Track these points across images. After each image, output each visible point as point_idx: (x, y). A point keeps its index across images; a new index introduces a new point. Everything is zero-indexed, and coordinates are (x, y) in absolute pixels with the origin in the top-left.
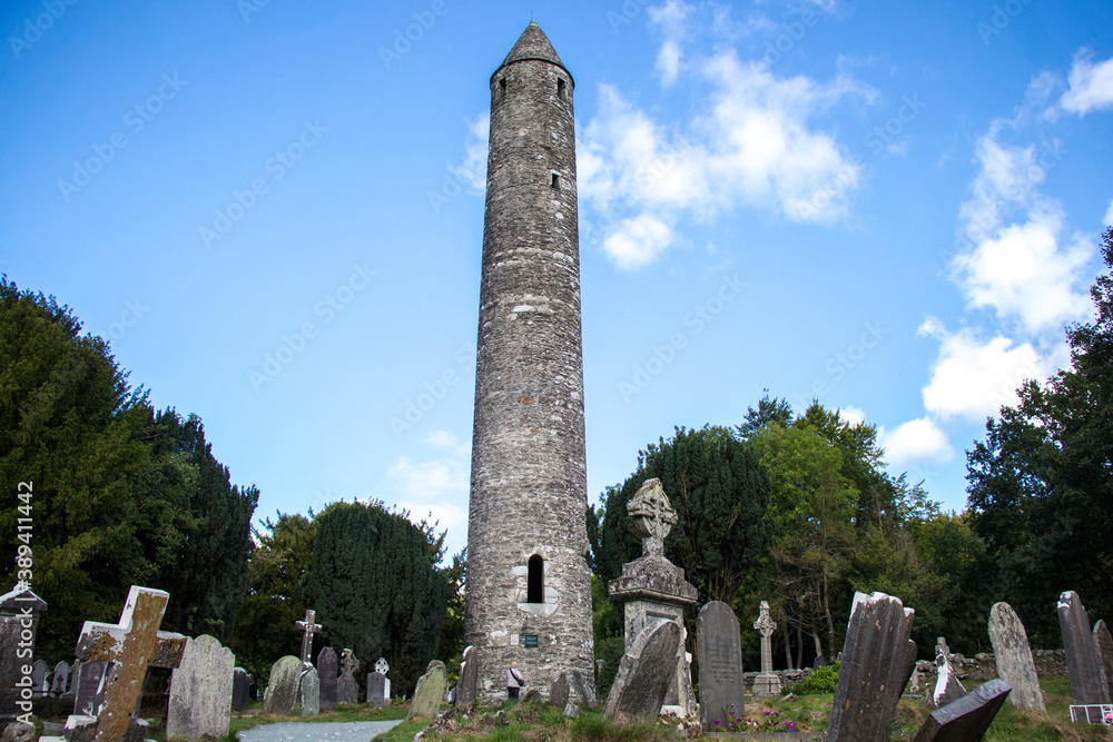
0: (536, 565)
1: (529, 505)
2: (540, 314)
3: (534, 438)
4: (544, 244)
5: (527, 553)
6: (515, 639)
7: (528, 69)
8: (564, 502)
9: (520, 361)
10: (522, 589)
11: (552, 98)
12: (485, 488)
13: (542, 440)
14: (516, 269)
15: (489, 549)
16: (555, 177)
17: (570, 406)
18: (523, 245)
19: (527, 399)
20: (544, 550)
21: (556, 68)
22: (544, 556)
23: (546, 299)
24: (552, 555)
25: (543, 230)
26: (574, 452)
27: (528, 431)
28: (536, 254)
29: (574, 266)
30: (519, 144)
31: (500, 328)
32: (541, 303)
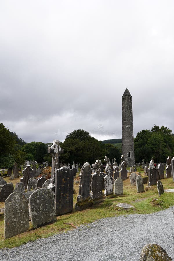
0: (129, 153)
1: (129, 147)
3: (129, 140)
4: (129, 119)
6: (127, 160)
7: (127, 97)
8: (132, 147)
9: (127, 132)
10: (128, 155)
11: (130, 100)
12: (124, 145)
14: (126, 122)
15: (125, 151)
18: (127, 119)
19: (128, 137)
20: (130, 152)
21: (130, 96)
25: (129, 117)
29: (132, 121)
30: (126, 107)
31: (125, 129)
32: (129, 126)
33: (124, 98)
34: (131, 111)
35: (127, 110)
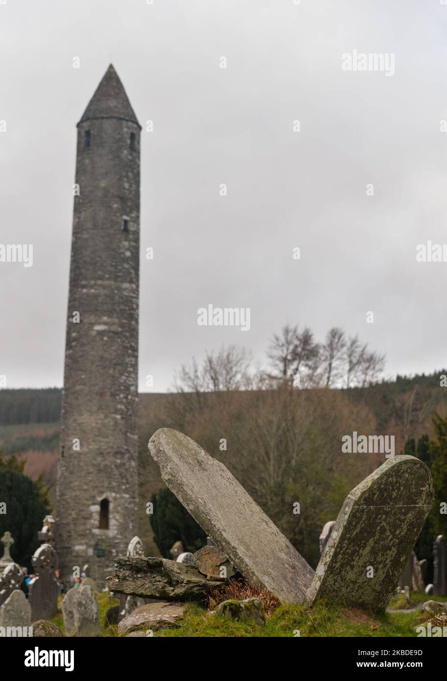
0: (105, 504)
1: (102, 466)
2: (113, 332)
3: (106, 421)
4: (116, 278)
5: (100, 497)
6: (91, 552)
7: (108, 126)
8: (124, 464)
9: (97, 366)
10: (95, 520)
11: (125, 152)
12: (72, 451)
13: (110, 422)
14: (96, 296)
15: (74, 493)
16: (126, 222)
17: (130, 397)
18: (101, 278)
19: (101, 395)
20: (111, 495)
21: (130, 124)
22: (110, 499)
23: (117, 321)
24: (115, 499)
25: (116, 267)
26: (131, 429)
27: (102, 416)
28: (110, 286)
29: (136, 291)
30: (100, 194)
31: (84, 340)
32: (114, 324)
33: (88, 133)
34: (132, 228)
35: (101, 214)
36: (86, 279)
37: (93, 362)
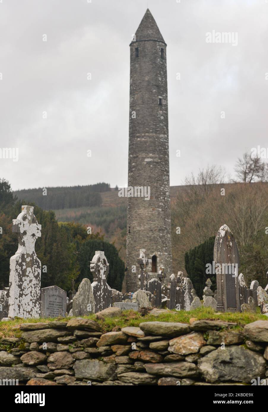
0: (154, 258)
1: (152, 237)
2: (155, 162)
3: (154, 212)
4: (156, 132)
5: (152, 254)
7: (148, 45)
8: (164, 236)
9: (148, 181)
10: (150, 267)
11: (159, 60)
12: (135, 230)
13: (155, 213)
14: (145, 142)
16: (160, 99)
17: (166, 198)
18: (148, 132)
20: (157, 254)
21: (160, 43)
22: (157, 256)
23: (157, 156)
24: (160, 255)
25: (156, 125)
26: (167, 216)
27: (151, 209)
28: (153, 136)
29: (167, 139)
30: (145, 84)
31: (139, 167)
32: (156, 158)
33: (137, 49)
34: (164, 103)
35: (147, 96)
36: (139, 133)
37: (145, 179)
